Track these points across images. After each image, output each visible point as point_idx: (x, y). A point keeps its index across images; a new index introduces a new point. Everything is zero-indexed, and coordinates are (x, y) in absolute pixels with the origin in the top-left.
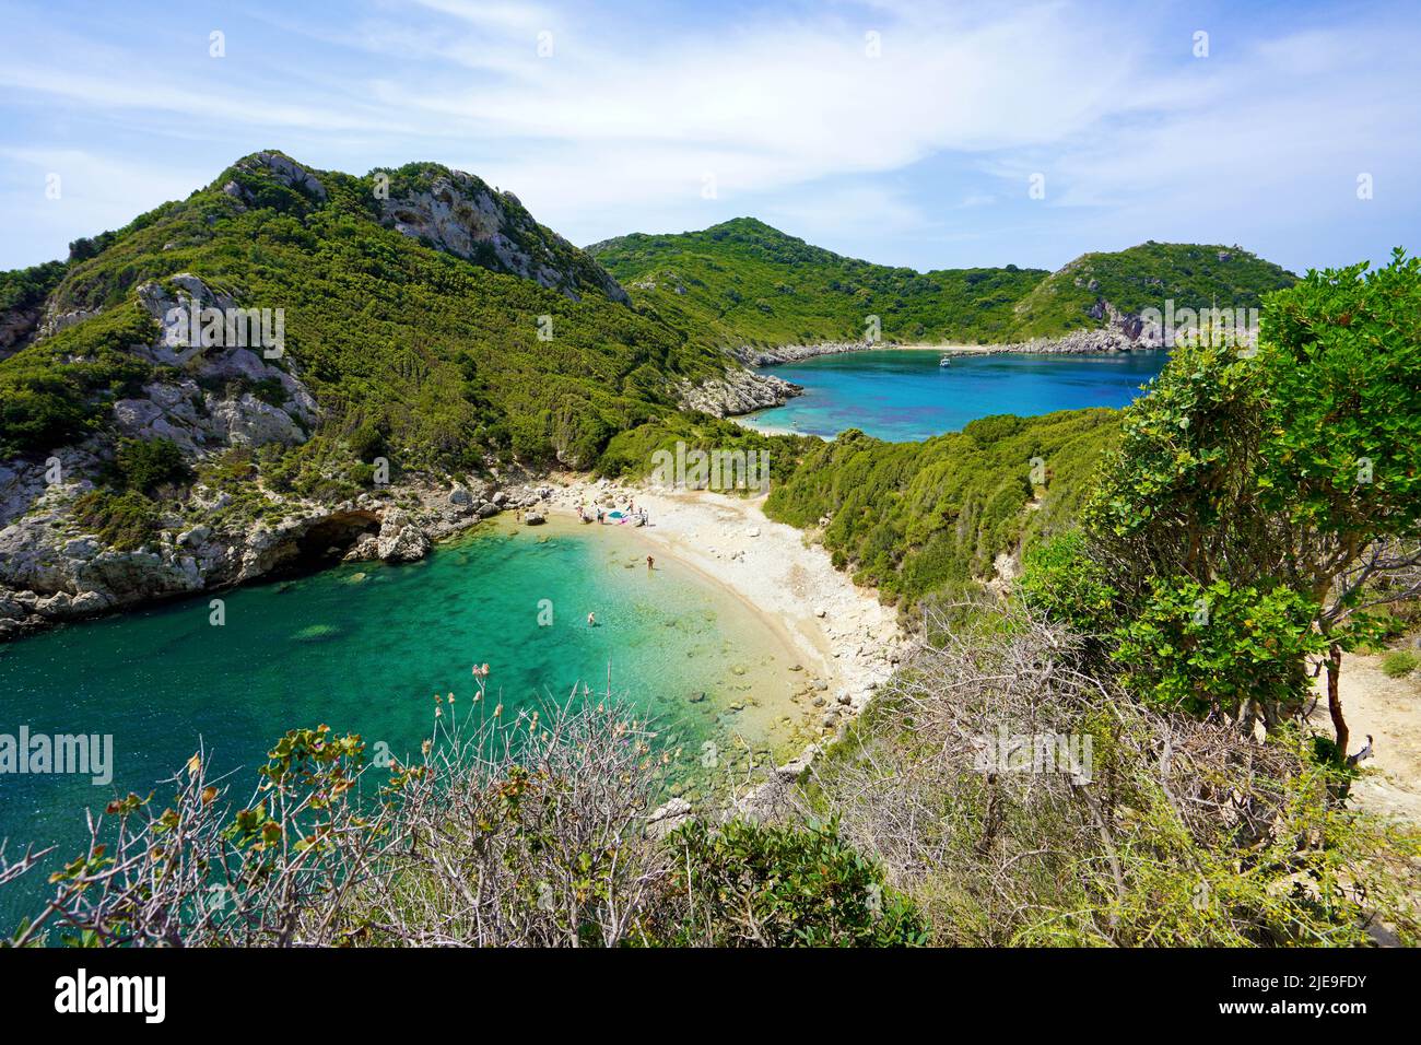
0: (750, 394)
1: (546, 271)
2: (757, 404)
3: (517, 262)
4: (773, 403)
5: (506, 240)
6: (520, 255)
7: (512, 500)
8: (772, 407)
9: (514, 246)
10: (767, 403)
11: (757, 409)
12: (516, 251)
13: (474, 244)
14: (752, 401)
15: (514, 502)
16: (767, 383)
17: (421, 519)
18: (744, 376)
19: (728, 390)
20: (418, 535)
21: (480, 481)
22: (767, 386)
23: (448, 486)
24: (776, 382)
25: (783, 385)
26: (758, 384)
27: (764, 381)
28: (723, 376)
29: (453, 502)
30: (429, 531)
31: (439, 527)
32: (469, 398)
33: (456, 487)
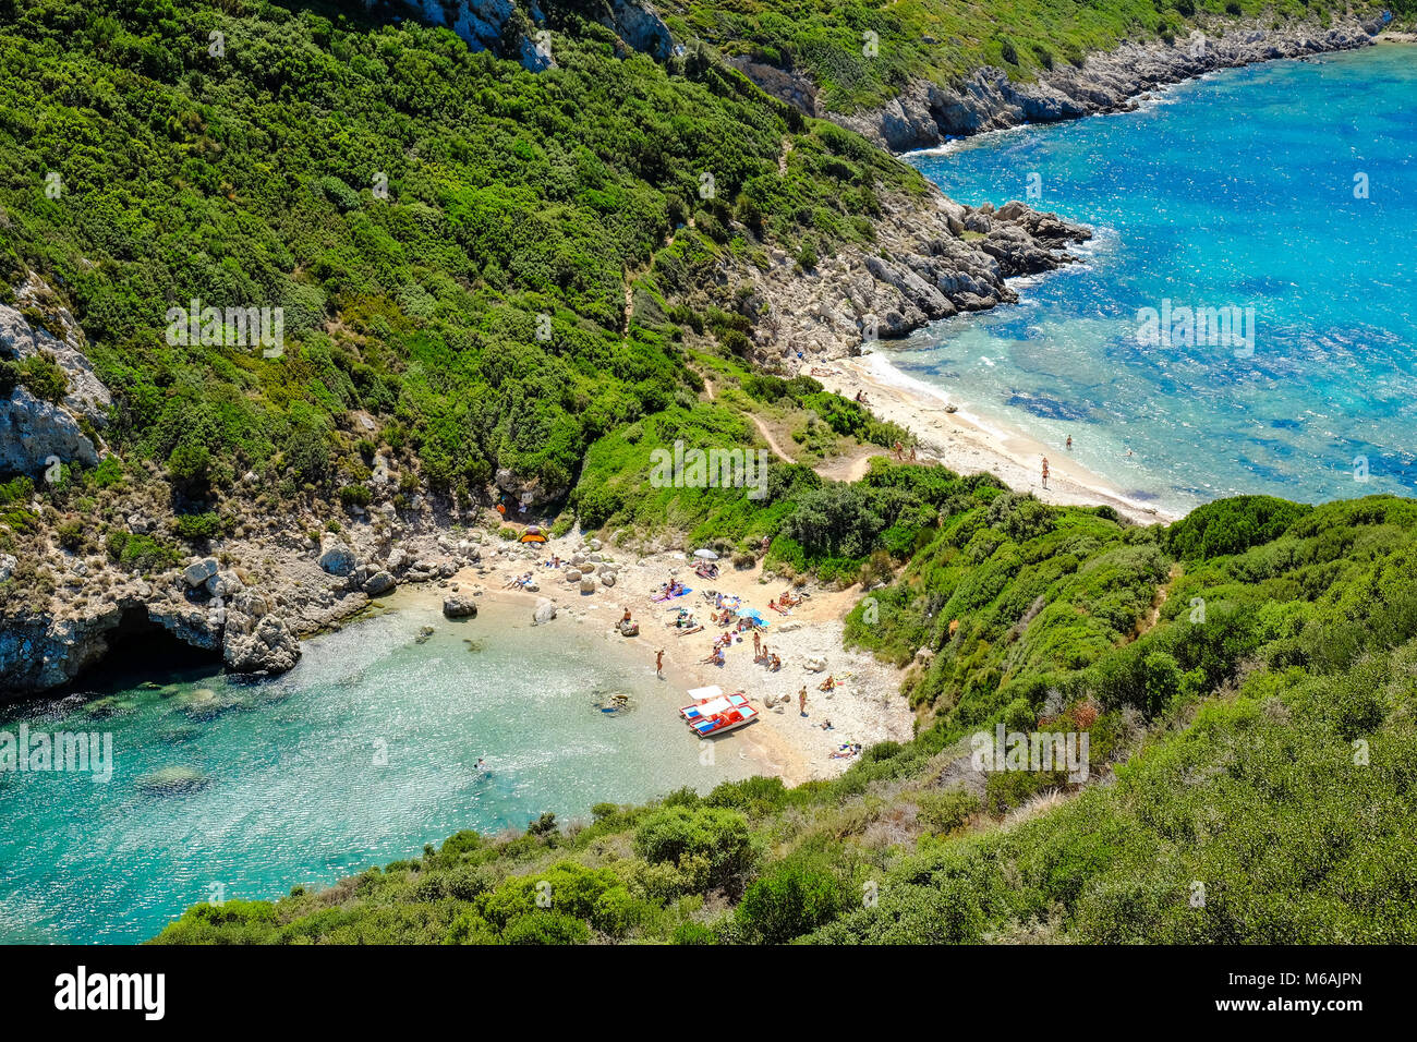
0: (931, 275)
2: (947, 305)
4: (988, 300)
7: (418, 564)
10: (973, 299)
14: (938, 299)
15: (425, 569)
16: (984, 237)
17: (280, 602)
18: (930, 226)
19: (879, 275)
20: (284, 630)
21: (366, 529)
22: (987, 250)
23: (316, 540)
24: (1013, 230)
25: (1030, 241)
26: (961, 248)
27: (980, 228)
28: (868, 234)
29: (326, 569)
30: (293, 622)
31: (306, 615)
32: (339, 363)
33: (329, 543)
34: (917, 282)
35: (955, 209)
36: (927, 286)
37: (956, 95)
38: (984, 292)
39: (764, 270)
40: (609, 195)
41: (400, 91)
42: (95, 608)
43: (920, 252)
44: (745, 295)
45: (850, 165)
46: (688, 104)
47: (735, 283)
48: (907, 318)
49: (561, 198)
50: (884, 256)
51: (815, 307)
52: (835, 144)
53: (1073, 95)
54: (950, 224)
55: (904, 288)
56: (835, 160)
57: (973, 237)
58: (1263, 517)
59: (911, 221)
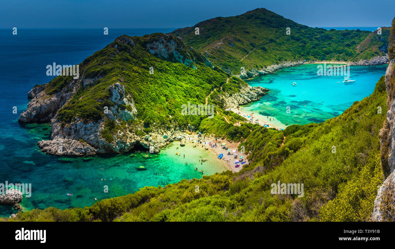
0: (248, 97)
1: (187, 60)
2: (250, 100)
3: (179, 58)
4: (256, 100)
5: (177, 52)
6: (180, 56)
7: (177, 138)
8: (256, 101)
9: (179, 54)
10: (254, 99)
11: (251, 102)
12: (179, 55)
13: (168, 54)
14: (249, 100)
16: (255, 91)
17: (158, 142)
18: (247, 90)
19: (241, 96)
20: (158, 147)
21: (170, 132)
22: (255, 93)
23: (163, 133)
24: (259, 90)
25: (261, 91)
26: (252, 92)
27: (255, 90)
28: (239, 91)
29: (164, 138)
30: (159, 145)
31: (161, 145)
32: (167, 108)
33: (165, 134)
34: (246, 97)
35: (251, 87)
36: (247, 98)
37: (250, 72)
38: (255, 99)
39: (225, 96)
40: (204, 86)
41: (177, 72)
42: (133, 141)
43: (246, 93)
44: (223, 99)
45: (236, 81)
46: (214, 74)
47: (221, 98)
48: (245, 102)
49: (198, 86)
50: (241, 94)
51: (232, 101)
52: (234, 78)
53: (266, 72)
54: (250, 89)
55: (244, 98)
56: (234, 81)
57: (254, 91)
58: (297, 128)
59: (245, 89)
